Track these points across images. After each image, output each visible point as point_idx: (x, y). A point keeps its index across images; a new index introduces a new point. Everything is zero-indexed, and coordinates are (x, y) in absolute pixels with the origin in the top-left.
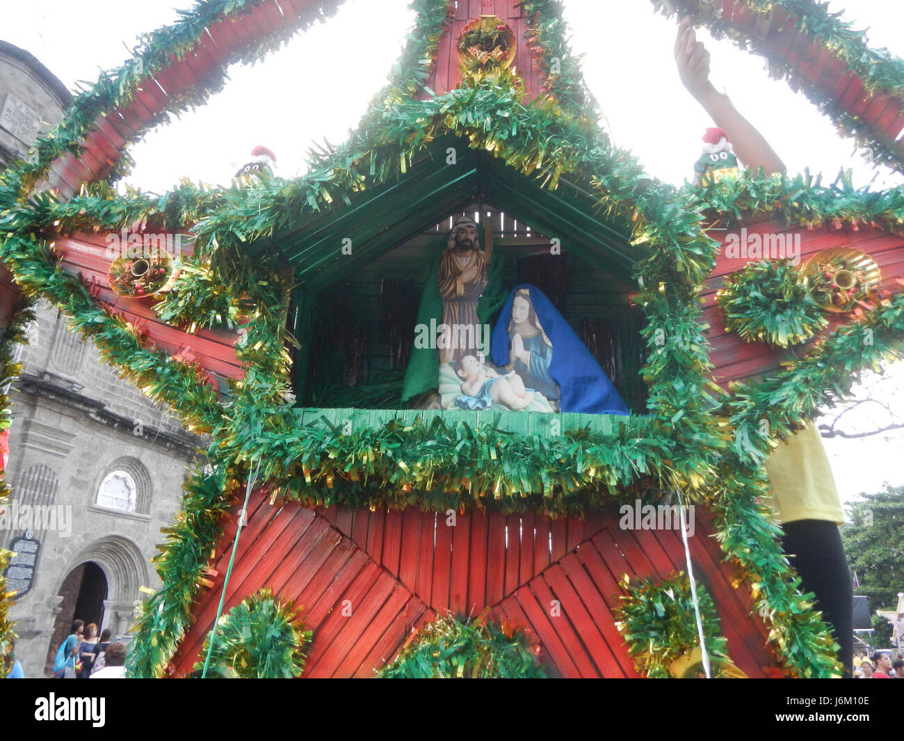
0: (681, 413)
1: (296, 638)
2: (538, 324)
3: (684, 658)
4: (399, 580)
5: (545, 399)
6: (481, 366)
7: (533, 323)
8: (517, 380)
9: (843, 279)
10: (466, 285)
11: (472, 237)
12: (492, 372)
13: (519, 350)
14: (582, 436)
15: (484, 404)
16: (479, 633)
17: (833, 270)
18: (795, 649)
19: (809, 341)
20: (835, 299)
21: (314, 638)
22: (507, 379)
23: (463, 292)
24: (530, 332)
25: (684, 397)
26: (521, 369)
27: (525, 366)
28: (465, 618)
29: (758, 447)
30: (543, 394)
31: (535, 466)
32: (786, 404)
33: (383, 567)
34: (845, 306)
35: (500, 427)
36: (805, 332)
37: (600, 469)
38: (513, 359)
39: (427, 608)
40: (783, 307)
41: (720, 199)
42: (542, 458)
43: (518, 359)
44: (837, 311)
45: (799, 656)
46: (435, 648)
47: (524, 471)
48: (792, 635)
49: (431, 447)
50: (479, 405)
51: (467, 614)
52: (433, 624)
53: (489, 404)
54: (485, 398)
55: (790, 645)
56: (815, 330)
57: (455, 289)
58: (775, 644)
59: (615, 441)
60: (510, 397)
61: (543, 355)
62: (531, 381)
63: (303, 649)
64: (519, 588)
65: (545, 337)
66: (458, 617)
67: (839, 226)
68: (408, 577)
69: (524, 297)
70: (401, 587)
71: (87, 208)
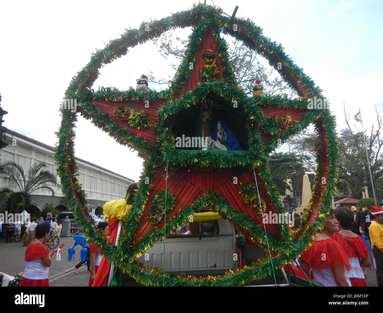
0: (256, 151)
1: (174, 198)
2: (223, 130)
3: (252, 198)
4: (195, 186)
5: (225, 147)
6: (210, 139)
7: (222, 129)
8: (219, 142)
9: (284, 120)
10: (206, 119)
11: (207, 108)
12: (213, 140)
13: (219, 135)
14: (237, 156)
15: (212, 147)
16: (213, 195)
17: (283, 118)
18: (272, 195)
19: (277, 134)
20: (283, 125)
21: (177, 198)
22: (216, 142)
23: (205, 121)
24: (221, 131)
25: (256, 148)
26: (219, 140)
27: (220, 139)
28: (209, 193)
29: (267, 156)
30: (225, 146)
31: (228, 162)
32: (272, 147)
33: (191, 183)
34: (284, 126)
35: (220, 154)
36: (277, 132)
37: (242, 163)
38: (218, 137)
39: (201, 191)
40: (272, 126)
41: (261, 101)
42: (230, 160)
43: (219, 137)
44: (282, 127)
45: (273, 196)
46: (204, 199)
47: (226, 163)
48: (272, 192)
49: (207, 158)
50: (210, 148)
51: (210, 192)
52: (203, 194)
53: (213, 148)
54: (212, 146)
55: (271, 194)
56: (279, 131)
57: (203, 120)
58: (268, 194)
59: (243, 157)
60: (217, 146)
61: (224, 137)
62: (222, 142)
63: (175, 201)
64: (220, 186)
65: (225, 133)
66: (208, 192)
67: (284, 108)
68: (197, 185)
69: (220, 123)
70: (195, 187)
71: (105, 94)
